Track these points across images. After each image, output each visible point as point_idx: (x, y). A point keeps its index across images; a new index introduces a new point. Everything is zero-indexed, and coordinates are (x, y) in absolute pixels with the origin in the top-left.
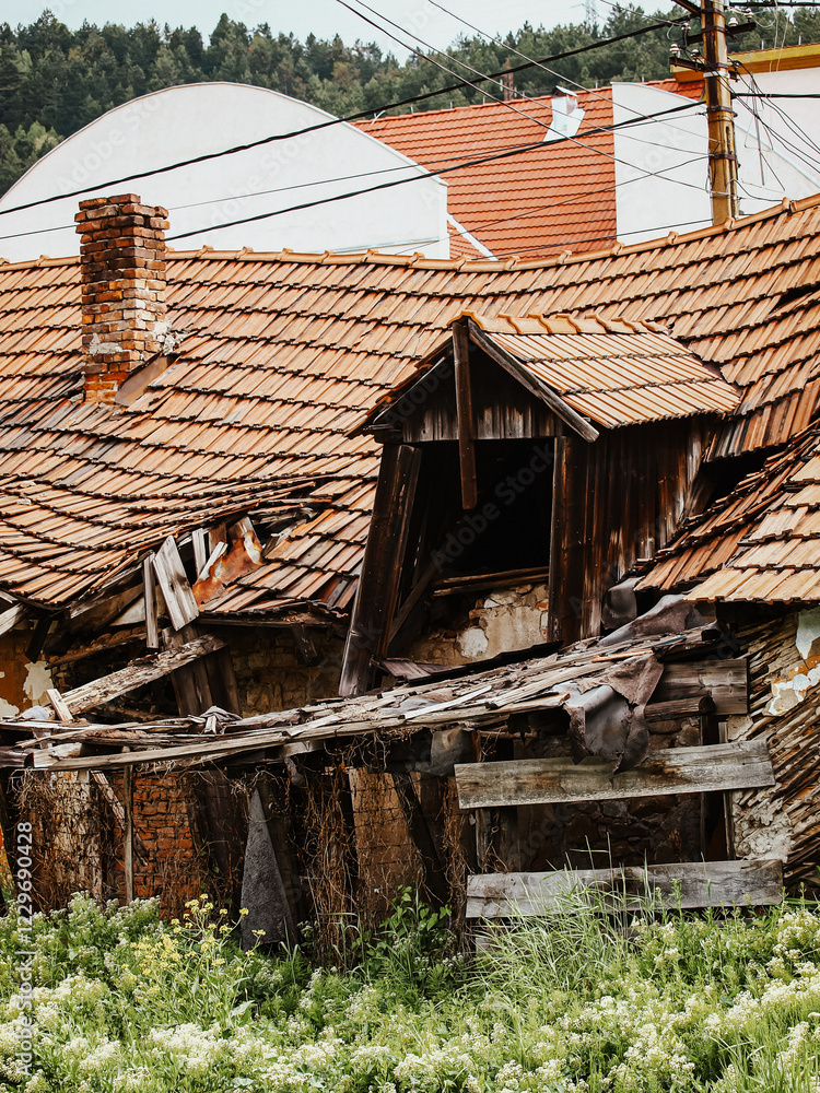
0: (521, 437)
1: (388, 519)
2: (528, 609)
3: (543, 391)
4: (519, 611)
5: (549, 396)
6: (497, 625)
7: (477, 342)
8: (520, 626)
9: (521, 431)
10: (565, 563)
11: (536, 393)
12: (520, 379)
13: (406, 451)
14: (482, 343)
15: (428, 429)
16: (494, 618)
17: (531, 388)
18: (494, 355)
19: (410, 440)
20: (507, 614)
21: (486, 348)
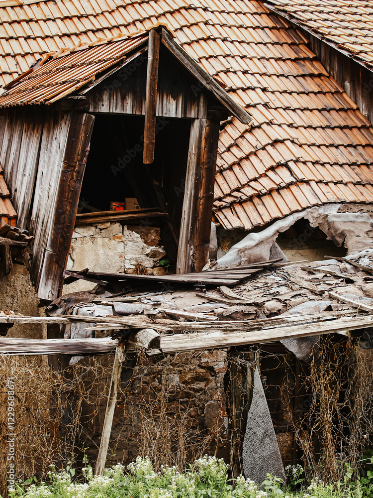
0: (174, 116)
1: (75, 167)
2: (106, 240)
3: (215, 85)
4: (99, 241)
5: (218, 89)
6: (83, 250)
7: (167, 45)
8: (101, 252)
9: (174, 112)
10: (201, 207)
11: (208, 87)
12: (197, 75)
13: (89, 119)
14: (170, 46)
15: (106, 103)
16: (80, 245)
17: (204, 83)
18: (179, 56)
19: (91, 110)
20: (90, 243)
21: (173, 50)
